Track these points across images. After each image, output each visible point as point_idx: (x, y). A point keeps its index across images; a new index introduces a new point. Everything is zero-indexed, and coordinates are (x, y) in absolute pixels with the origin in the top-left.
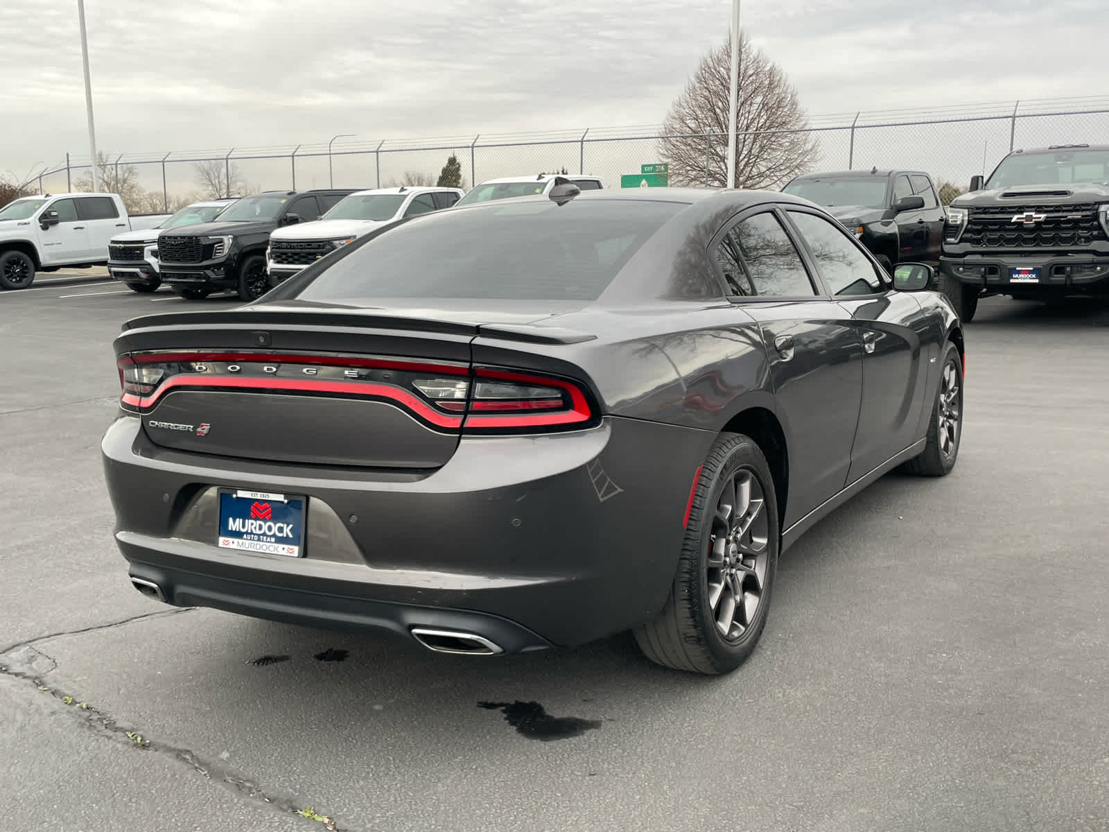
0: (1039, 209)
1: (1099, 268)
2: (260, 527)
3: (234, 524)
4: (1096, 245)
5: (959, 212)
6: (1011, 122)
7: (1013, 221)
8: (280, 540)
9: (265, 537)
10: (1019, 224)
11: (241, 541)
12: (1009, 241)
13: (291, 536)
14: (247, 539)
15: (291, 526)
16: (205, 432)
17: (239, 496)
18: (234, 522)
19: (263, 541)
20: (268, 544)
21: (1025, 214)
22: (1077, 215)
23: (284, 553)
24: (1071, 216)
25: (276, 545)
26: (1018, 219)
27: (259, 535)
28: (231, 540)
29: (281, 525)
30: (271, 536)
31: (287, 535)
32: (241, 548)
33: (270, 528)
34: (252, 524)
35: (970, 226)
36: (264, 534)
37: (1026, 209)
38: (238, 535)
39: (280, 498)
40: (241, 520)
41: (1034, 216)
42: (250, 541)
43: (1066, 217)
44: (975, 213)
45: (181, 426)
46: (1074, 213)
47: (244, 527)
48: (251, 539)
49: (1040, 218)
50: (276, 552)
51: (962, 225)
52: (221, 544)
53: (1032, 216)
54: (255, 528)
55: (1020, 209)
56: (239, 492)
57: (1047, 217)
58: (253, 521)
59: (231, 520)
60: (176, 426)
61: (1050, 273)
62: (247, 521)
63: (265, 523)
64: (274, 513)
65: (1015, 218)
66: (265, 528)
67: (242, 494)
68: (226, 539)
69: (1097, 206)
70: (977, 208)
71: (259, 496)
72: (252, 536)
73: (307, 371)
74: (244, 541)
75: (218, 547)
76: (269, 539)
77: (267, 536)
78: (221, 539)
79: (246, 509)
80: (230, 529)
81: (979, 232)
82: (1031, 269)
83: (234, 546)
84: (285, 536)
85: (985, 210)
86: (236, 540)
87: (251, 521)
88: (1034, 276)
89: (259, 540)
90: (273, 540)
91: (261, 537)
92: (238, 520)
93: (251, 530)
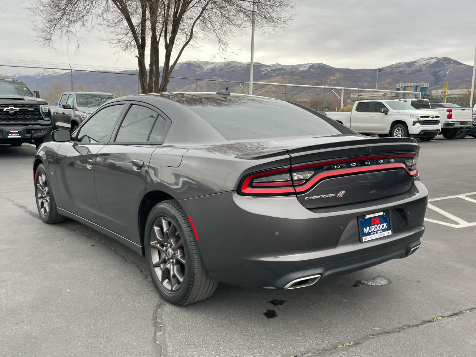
0: (16, 105)
2: (376, 228)
3: (366, 230)
7: (5, 110)
8: (383, 230)
9: (378, 231)
10: (7, 112)
11: (371, 236)
13: (387, 227)
14: (372, 235)
15: (386, 223)
16: (342, 195)
17: (367, 218)
19: (378, 233)
21: (10, 108)
22: (32, 109)
23: (387, 234)
24: (29, 109)
25: (383, 233)
26: (7, 109)
27: (376, 231)
28: (367, 237)
29: (383, 224)
30: (380, 230)
32: (372, 239)
33: (379, 227)
34: (373, 228)
36: (378, 230)
37: (10, 106)
38: (369, 234)
39: (382, 213)
40: (369, 227)
43: (28, 109)
45: (328, 196)
46: (31, 108)
47: (370, 230)
48: (374, 234)
49: (17, 109)
50: (384, 236)
52: (364, 241)
53: (13, 108)
54: (374, 229)
55: (7, 105)
56: (367, 216)
57: (20, 109)
58: (373, 226)
59: (365, 229)
60: (325, 196)
61: (25, 133)
62: (371, 227)
63: (377, 226)
65: (5, 109)
66: (378, 227)
67: (368, 216)
68: (365, 237)
69: (38, 106)
71: (374, 215)
72: (374, 232)
73: (380, 162)
74: (372, 236)
76: (380, 232)
78: (363, 238)
79: (370, 222)
80: (365, 233)
83: (369, 239)
84: (385, 228)
86: (369, 237)
87: (372, 227)
88: (18, 135)
89: (376, 233)
90: (381, 231)
92: (367, 228)
93: (373, 230)
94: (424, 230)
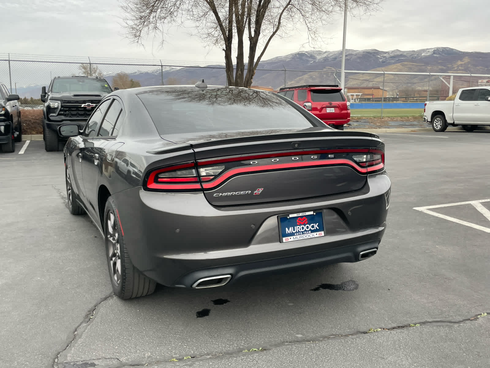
0: (92, 102)
2: (303, 228)
5: (57, 102)
8: (312, 231)
9: (306, 232)
10: (85, 108)
11: (295, 237)
12: (81, 115)
13: (318, 228)
14: (297, 235)
15: (317, 224)
16: (260, 192)
17: (290, 217)
18: (289, 229)
19: (305, 234)
20: (309, 234)
21: (87, 104)
23: (318, 236)
25: (313, 234)
26: (84, 106)
27: (302, 232)
28: (289, 238)
29: (313, 225)
30: (308, 231)
31: (316, 227)
32: (296, 240)
33: (308, 227)
34: (298, 228)
35: (62, 108)
36: (305, 230)
37: (87, 102)
38: (292, 234)
39: (311, 213)
40: (292, 228)
41: (91, 105)
42: (300, 236)
44: (64, 103)
45: (242, 193)
47: (294, 230)
48: (299, 235)
49: (93, 105)
50: (314, 237)
52: (284, 241)
53: (90, 104)
54: (300, 229)
55: (84, 102)
56: (290, 215)
58: (299, 227)
59: (287, 229)
60: (238, 193)
62: (295, 227)
63: (305, 226)
64: (311, 219)
65: (83, 105)
66: (305, 228)
67: (291, 216)
68: (287, 238)
70: (65, 101)
71: (301, 214)
72: (299, 233)
73: (313, 157)
74: (296, 236)
75: (283, 242)
76: (308, 232)
77: (307, 231)
78: (284, 239)
79: (294, 222)
80: (287, 233)
81: (66, 111)
83: (292, 240)
84: (315, 229)
85: (69, 102)
86: (292, 237)
87: (297, 227)
89: (303, 234)
90: (310, 232)
91: (304, 232)
92: (290, 228)
93: (298, 230)
94: (383, 231)
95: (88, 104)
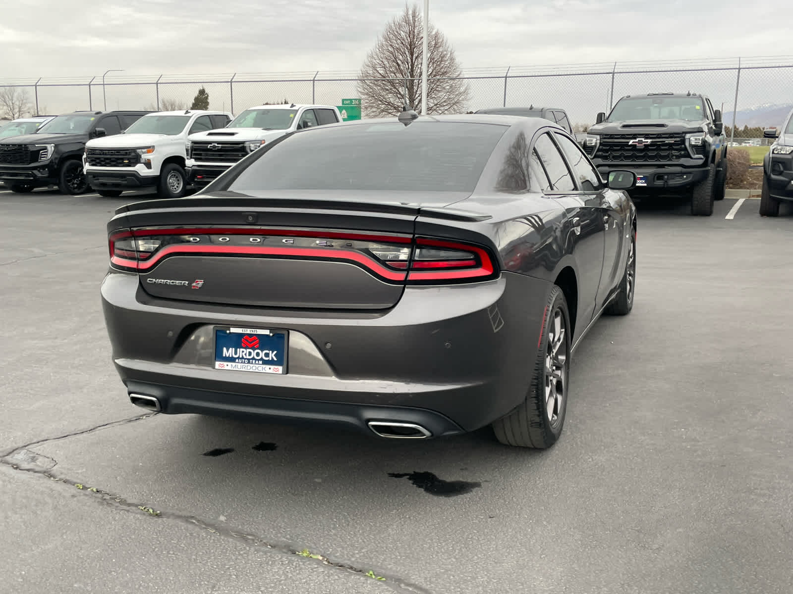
0: (647, 136)
1: (685, 177)
2: (250, 354)
3: (228, 352)
4: (683, 161)
5: (594, 137)
6: (612, 77)
7: (630, 143)
8: (265, 362)
9: (254, 361)
10: (634, 146)
11: (234, 364)
12: (627, 158)
13: (275, 359)
14: (239, 363)
15: (275, 352)
16: (199, 286)
17: (231, 331)
18: (228, 351)
19: (252, 363)
20: (257, 366)
21: (637, 140)
22: (671, 141)
23: (271, 371)
24: (667, 141)
25: (264, 366)
26: (633, 142)
27: (249, 359)
28: (225, 363)
29: (267, 351)
30: (258, 360)
31: (272, 358)
32: (235, 369)
33: (258, 354)
34: (243, 352)
35: (601, 147)
36: (254, 358)
37: (639, 136)
38: (231, 360)
39: (267, 332)
40: (234, 349)
41: (644, 141)
42: (242, 364)
43: (665, 141)
44: (605, 138)
45: (177, 282)
46: (670, 139)
47: (236, 353)
48: (242, 363)
49: (647, 142)
50: (264, 371)
51: (595, 146)
52: (217, 366)
53: (642, 140)
54: (246, 354)
55: (634, 136)
56: (231, 329)
57: (652, 142)
58: (244, 350)
59: (225, 349)
60: (173, 282)
61: (654, 179)
62: (238, 349)
63: (254, 351)
64: (262, 343)
65: (631, 142)
66: (254, 354)
67: (233, 330)
68: (222, 363)
69: (684, 135)
70: (606, 135)
71: (249, 331)
72: (243, 360)
73: (286, 241)
74: (237, 364)
75: (214, 368)
76: (257, 362)
77: (256, 360)
78: (217, 363)
79: (239, 341)
80: (224, 356)
81: (607, 151)
82: (642, 176)
83: (229, 368)
84: (270, 359)
85: (611, 136)
86: (230, 364)
87: (242, 350)
88: (644, 181)
89: (249, 362)
90: (261, 362)
91: (251, 361)
92: (231, 349)
93: (242, 356)
95: (639, 140)
